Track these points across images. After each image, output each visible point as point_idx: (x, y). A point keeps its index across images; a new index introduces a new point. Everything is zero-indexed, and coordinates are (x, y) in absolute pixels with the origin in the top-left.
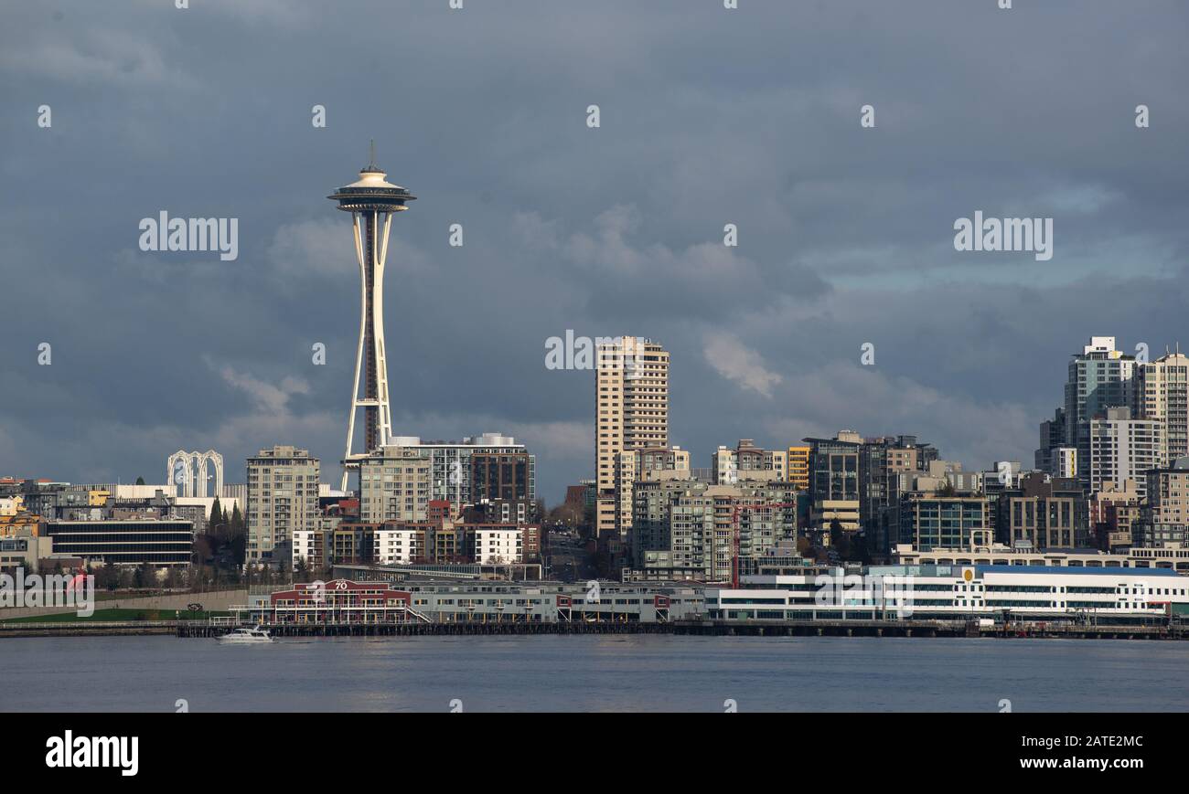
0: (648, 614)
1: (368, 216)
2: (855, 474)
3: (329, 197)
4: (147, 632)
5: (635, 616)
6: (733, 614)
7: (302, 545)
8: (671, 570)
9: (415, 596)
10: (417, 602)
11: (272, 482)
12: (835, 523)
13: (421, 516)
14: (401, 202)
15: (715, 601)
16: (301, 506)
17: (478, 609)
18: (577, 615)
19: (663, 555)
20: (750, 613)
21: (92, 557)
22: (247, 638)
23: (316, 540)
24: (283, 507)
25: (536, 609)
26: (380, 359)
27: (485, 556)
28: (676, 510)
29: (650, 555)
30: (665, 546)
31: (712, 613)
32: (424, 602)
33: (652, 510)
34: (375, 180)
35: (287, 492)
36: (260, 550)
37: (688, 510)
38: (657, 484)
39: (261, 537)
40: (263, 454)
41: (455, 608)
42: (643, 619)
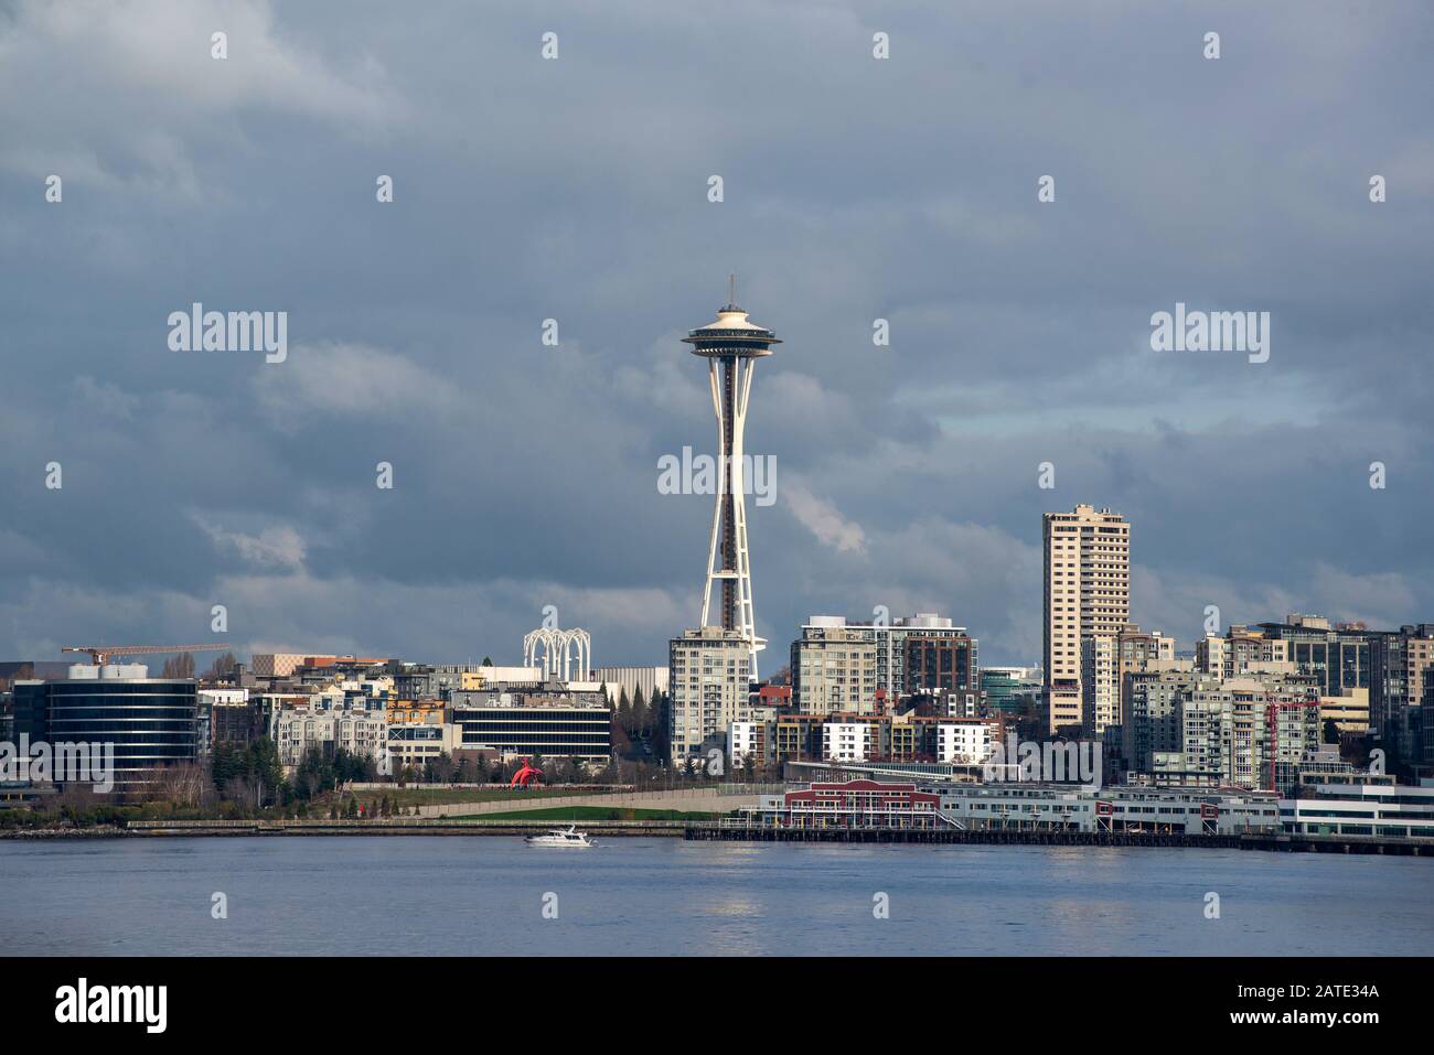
0: (1194, 825)
1: (728, 362)
2: (1325, 666)
3: (683, 341)
4: (622, 834)
5: (1180, 827)
6: (1313, 828)
7: (742, 739)
8: (1183, 774)
9: (944, 800)
10: (947, 807)
11: (701, 666)
12: (1330, 722)
13: (869, 707)
14: (764, 346)
15: (1291, 812)
16: (734, 695)
17: (1014, 815)
18: (1118, 824)
19: (1174, 757)
20: (1333, 828)
21: (506, 747)
22: (560, 841)
23: (758, 733)
24: (713, 696)
25: (1074, 817)
26: (740, 524)
27: (949, 755)
28: (1188, 706)
29: (1159, 757)
30: (1174, 746)
31: (1288, 827)
32: (955, 806)
33: (1152, 705)
34: (735, 321)
35: (718, 677)
36: (687, 743)
37: (1203, 706)
38: (1155, 676)
39: (689, 727)
40: (689, 635)
41: (988, 814)
42: (1189, 830)
